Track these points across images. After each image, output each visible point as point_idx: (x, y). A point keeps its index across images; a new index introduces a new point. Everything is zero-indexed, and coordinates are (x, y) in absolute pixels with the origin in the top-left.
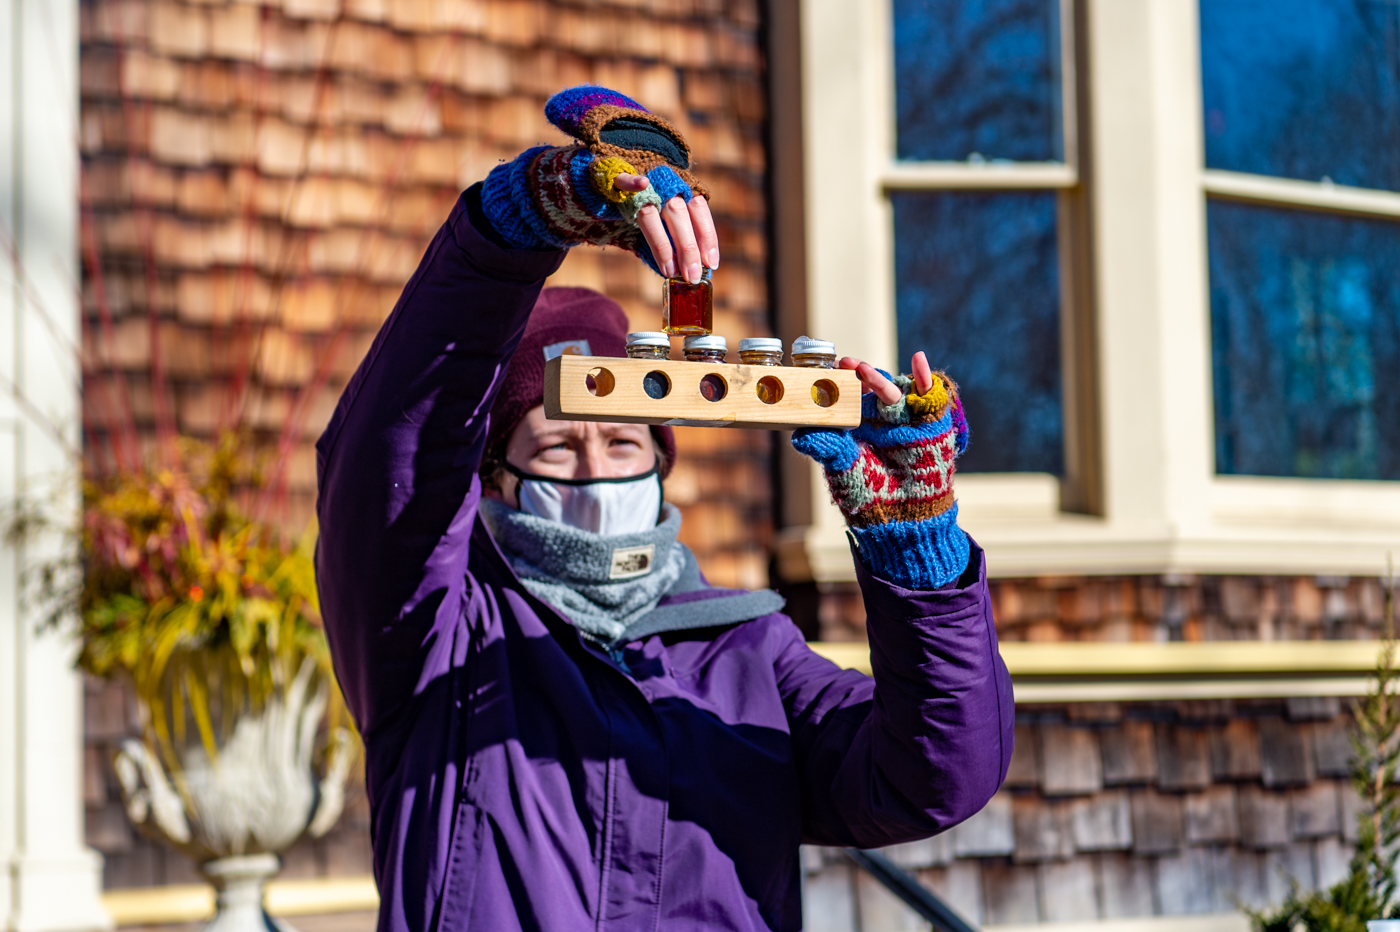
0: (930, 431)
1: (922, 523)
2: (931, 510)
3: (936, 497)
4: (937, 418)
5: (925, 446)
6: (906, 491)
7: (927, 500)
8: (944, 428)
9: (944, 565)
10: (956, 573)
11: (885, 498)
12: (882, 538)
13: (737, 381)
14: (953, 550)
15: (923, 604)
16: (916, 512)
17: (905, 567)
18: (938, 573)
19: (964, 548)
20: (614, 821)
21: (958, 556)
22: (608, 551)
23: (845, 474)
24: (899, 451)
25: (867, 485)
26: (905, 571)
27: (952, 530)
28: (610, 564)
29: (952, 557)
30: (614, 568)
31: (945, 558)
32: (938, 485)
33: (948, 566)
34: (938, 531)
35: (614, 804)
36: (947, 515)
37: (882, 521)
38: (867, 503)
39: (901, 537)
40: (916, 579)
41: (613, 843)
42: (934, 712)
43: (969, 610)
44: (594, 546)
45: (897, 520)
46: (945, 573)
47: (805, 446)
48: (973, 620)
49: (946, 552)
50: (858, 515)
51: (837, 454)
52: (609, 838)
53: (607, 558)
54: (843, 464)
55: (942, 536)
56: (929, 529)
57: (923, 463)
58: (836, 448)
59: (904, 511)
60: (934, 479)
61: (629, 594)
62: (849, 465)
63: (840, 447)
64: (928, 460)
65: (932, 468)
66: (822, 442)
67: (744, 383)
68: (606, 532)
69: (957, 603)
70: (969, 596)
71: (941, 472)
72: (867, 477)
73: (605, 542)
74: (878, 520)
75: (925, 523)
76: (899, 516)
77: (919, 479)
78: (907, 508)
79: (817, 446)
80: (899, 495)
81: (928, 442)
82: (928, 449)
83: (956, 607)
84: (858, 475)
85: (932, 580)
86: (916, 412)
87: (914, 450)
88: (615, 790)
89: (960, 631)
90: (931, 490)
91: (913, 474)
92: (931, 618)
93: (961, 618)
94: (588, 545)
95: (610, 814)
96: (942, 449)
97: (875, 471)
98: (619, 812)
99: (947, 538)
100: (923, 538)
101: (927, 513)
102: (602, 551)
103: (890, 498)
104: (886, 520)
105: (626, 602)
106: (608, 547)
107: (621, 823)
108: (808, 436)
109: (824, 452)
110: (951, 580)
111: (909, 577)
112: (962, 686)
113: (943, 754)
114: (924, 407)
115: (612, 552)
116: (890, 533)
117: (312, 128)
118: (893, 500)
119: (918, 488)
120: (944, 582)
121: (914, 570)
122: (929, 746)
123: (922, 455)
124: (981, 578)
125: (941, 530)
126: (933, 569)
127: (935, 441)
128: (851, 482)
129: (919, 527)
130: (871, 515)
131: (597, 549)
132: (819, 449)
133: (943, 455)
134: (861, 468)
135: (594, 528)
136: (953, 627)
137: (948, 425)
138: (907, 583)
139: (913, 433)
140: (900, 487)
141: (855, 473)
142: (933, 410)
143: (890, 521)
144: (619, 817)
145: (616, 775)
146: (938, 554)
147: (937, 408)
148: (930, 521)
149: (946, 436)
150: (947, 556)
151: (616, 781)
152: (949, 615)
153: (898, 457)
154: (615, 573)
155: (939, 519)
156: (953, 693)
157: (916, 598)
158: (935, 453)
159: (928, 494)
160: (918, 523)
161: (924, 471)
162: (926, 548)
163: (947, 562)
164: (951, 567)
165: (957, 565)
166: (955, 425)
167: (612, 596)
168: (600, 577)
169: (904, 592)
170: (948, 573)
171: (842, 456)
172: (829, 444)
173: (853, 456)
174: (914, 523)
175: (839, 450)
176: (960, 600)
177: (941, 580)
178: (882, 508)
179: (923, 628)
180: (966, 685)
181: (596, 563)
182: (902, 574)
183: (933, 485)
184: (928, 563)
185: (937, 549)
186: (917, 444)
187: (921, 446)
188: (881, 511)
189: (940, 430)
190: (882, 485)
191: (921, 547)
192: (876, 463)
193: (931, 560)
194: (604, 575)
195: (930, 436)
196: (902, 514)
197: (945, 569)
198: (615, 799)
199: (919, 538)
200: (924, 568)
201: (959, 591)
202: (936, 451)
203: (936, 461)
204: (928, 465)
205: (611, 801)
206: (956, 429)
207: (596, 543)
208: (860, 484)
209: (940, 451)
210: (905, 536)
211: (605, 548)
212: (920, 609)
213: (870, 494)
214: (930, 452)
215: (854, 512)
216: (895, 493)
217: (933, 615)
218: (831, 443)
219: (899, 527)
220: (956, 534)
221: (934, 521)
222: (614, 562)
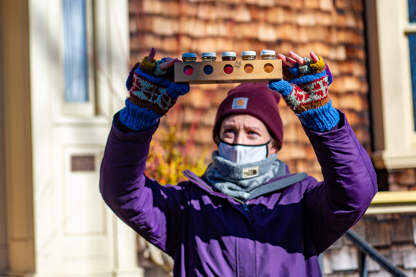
0: (318, 76)
1: (318, 109)
2: (321, 104)
3: (322, 99)
4: (321, 72)
5: (316, 82)
6: (311, 98)
7: (319, 100)
8: (324, 75)
9: (330, 122)
10: (335, 124)
11: (304, 102)
12: (306, 116)
13: (236, 66)
14: (332, 116)
15: (327, 137)
16: (316, 105)
17: (317, 125)
18: (328, 125)
19: (337, 114)
20: (240, 267)
21: (335, 117)
22: (241, 169)
23: (288, 97)
24: (308, 85)
25: (297, 99)
26: (317, 126)
27: (330, 109)
28: (242, 173)
29: (332, 119)
30: (243, 174)
31: (330, 119)
32: (322, 95)
33: (331, 122)
34: (325, 111)
35: (239, 261)
36: (327, 105)
37: (305, 110)
38: (298, 106)
39: (312, 115)
40: (322, 128)
41: (240, 274)
42: (342, 171)
43: (344, 135)
44: (236, 168)
45: (310, 109)
46: (331, 124)
47: (272, 87)
48: (346, 138)
49: (329, 117)
50: (296, 110)
51: (284, 89)
52: (238, 273)
53: (241, 172)
54: (287, 93)
55: (327, 112)
56: (321, 110)
57: (317, 88)
58: (283, 87)
59: (312, 106)
60: (321, 93)
61: (251, 183)
62: (289, 93)
63: (284, 87)
64: (318, 86)
65: (319, 89)
66: (277, 85)
67: (239, 67)
68: (240, 162)
69: (339, 134)
70: (342, 131)
71: (323, 90)
72: (296, 97)
73: (239, 166)
74: (303, 110)
75: (319, 109)
76: (310, 108)
77: (315, 93)
78: (313, 104)
79: (276, 87)
80: (309, 100)
81: (317, 80)
82: (318, 82)
83: (339, 135)
84: (293, 96)
85: (327, 127)
86: (313, 69)
87: (313, 83)
88: (239, 256)
89: (342, 143)
90: (320, 97)
91: (313, 92)
92: (332, 140)
93: (342, 139)
94: (234, 167)
95: (238, 265)
96: (323, 82)
97: (299, 94)
98: (241, 264)
99: (329, 112)
100: (320, 114)
101: (320, 105)
102: (239, 169)
103: (306, 102)
104: (306, 110)
105: (249, 186)
106: (241, 167)
107: (242, 267)
108: (272, 83)
109: (278, 89)
110: (334, 126)
111: (319, 128)
112: (349, 161)
113: (349, 185)
114: (316, 67)
115: (242, 169)
116: (308, 114)
117: (207, 21)
118: (307, 102)
119: (315, 97)
120: (331, 127)
121: (320, 125)
122: (344, 183)
123: (316, 85)
124: (345, 124)
125: (326, 110)
126: (326, 124)
127: (320, 80)
128: (291, 99)
129: (318, 110)
130: (300, 109)
131: (237, 169)
132: (276, 88)
133: (323, 84)
134: (294, 93)
135: (235, 161)
136: (340, 142)
137: (325, 74)
138: (319, 130)
139: (312, 77)
140: (309, 97)
141: (292, 96)
142: (319, 69)
143: (307, 110)
144: (241, 265)
145: (239, 251)
146: (327, 118)
147: (321, 68)
148: (321, 108)
149: (324, 78)
150: (330, 118)
151: (239, 253)
152: (337, 138)
153: (308, 87)
154: (244, 176)
155: (324, 107)
156: (346, 164)
157: (325, 135)
158: (320, 84)
159: (319, 98)
160: (317, 109)
161: (317, 90)
162: (322, 117)
163: (330, 120)
164: (333, 122)
165: (335, 121)
166: (327, 74)
167: (245, 184)
168: (239, 178)
169: (320, 134)
170: (332, 124)
171: (286, 90)
172: (280, 86)
173: (290, 90)
174: (316, 109)
175: (284, 88)
176: (340, 132)
177: (330, 127)
178: (304, 106)
179: (330, 145)
180: (350, 160)
181: (237, 173)
182: (316, 127)
183: (320, 95)
184: (324, 122)
185: (326, 116)
186: (314, 81)
187: (315, 82)
188: (304, 107)
189: (322, 75)
190: (302, 98)
191: (320, 117)
192: (299, 91)
193: (325, 121)
194: (240, 177)
195: (318, 78)
196: (311, 107)
197: (331, 123)
198: (239, 259)
199: (318, 114)
200: (323, 124)
201: (339, 130)
202: (320, 83)
203: (321, 86)
204: (318, 88)
205: (238, 260)
206: (328, 75)
207: (237, 167)
208: (294, 99)
209: (322, 83)
210: (313, 114)
211: (240, 168)
212: (327, 138)
213: (298, 102)
214: (318, 83)
215: (294, 109)
216: (307, 100)
217: (332, 139)
218: (281, 85)
219: (311, 111)
220: (333, 110)
221: (322, 107)
222: (243, 172)
